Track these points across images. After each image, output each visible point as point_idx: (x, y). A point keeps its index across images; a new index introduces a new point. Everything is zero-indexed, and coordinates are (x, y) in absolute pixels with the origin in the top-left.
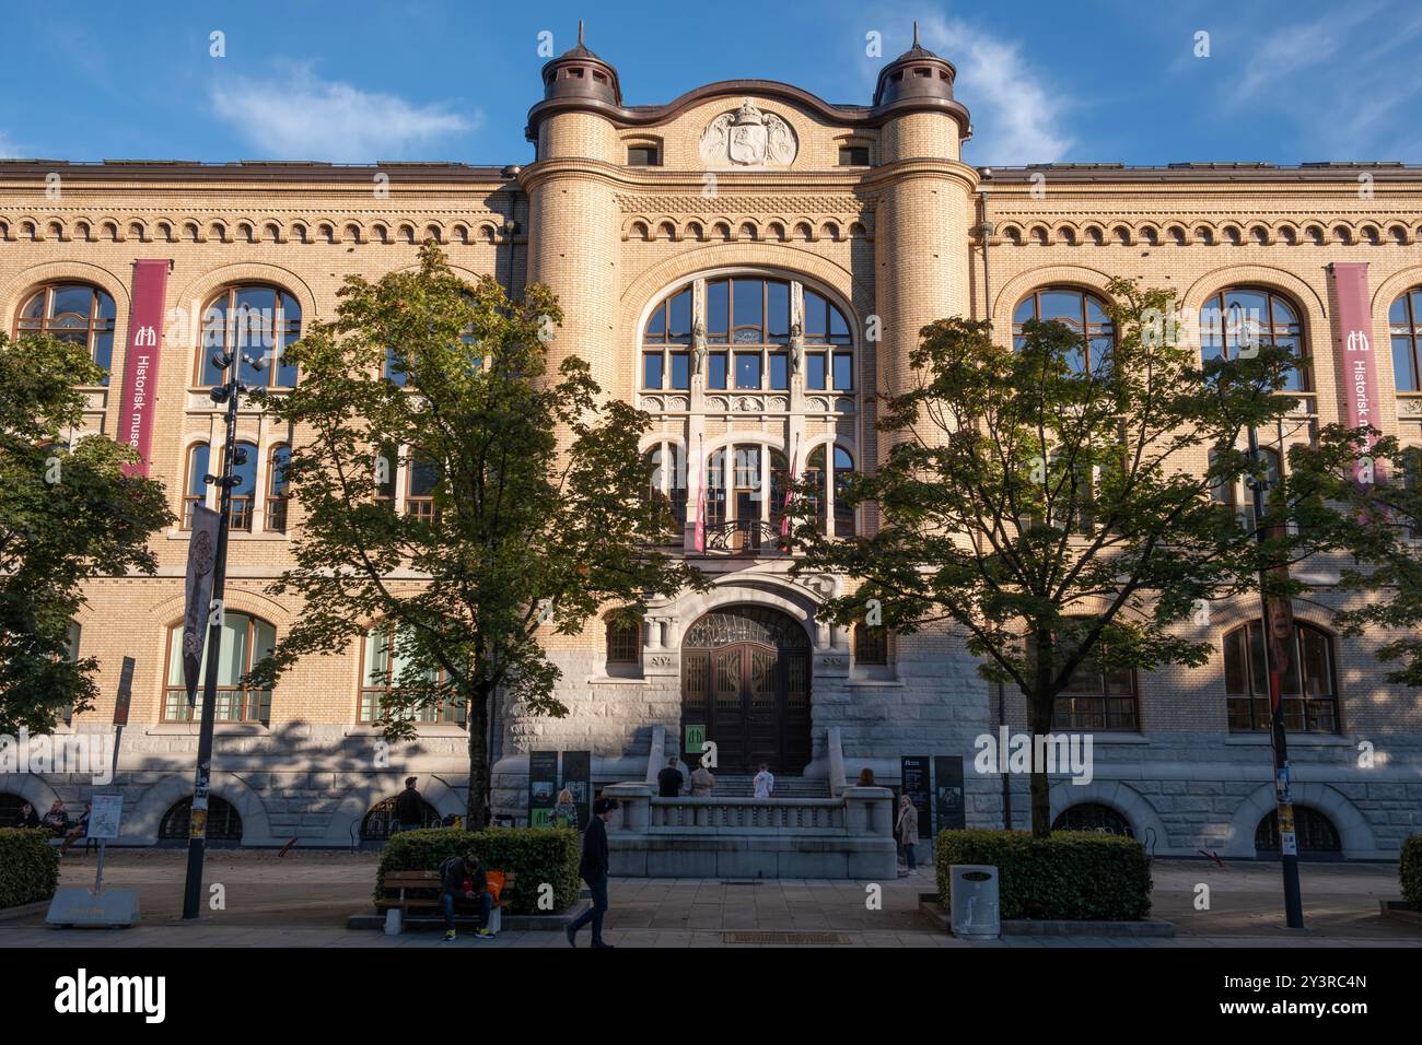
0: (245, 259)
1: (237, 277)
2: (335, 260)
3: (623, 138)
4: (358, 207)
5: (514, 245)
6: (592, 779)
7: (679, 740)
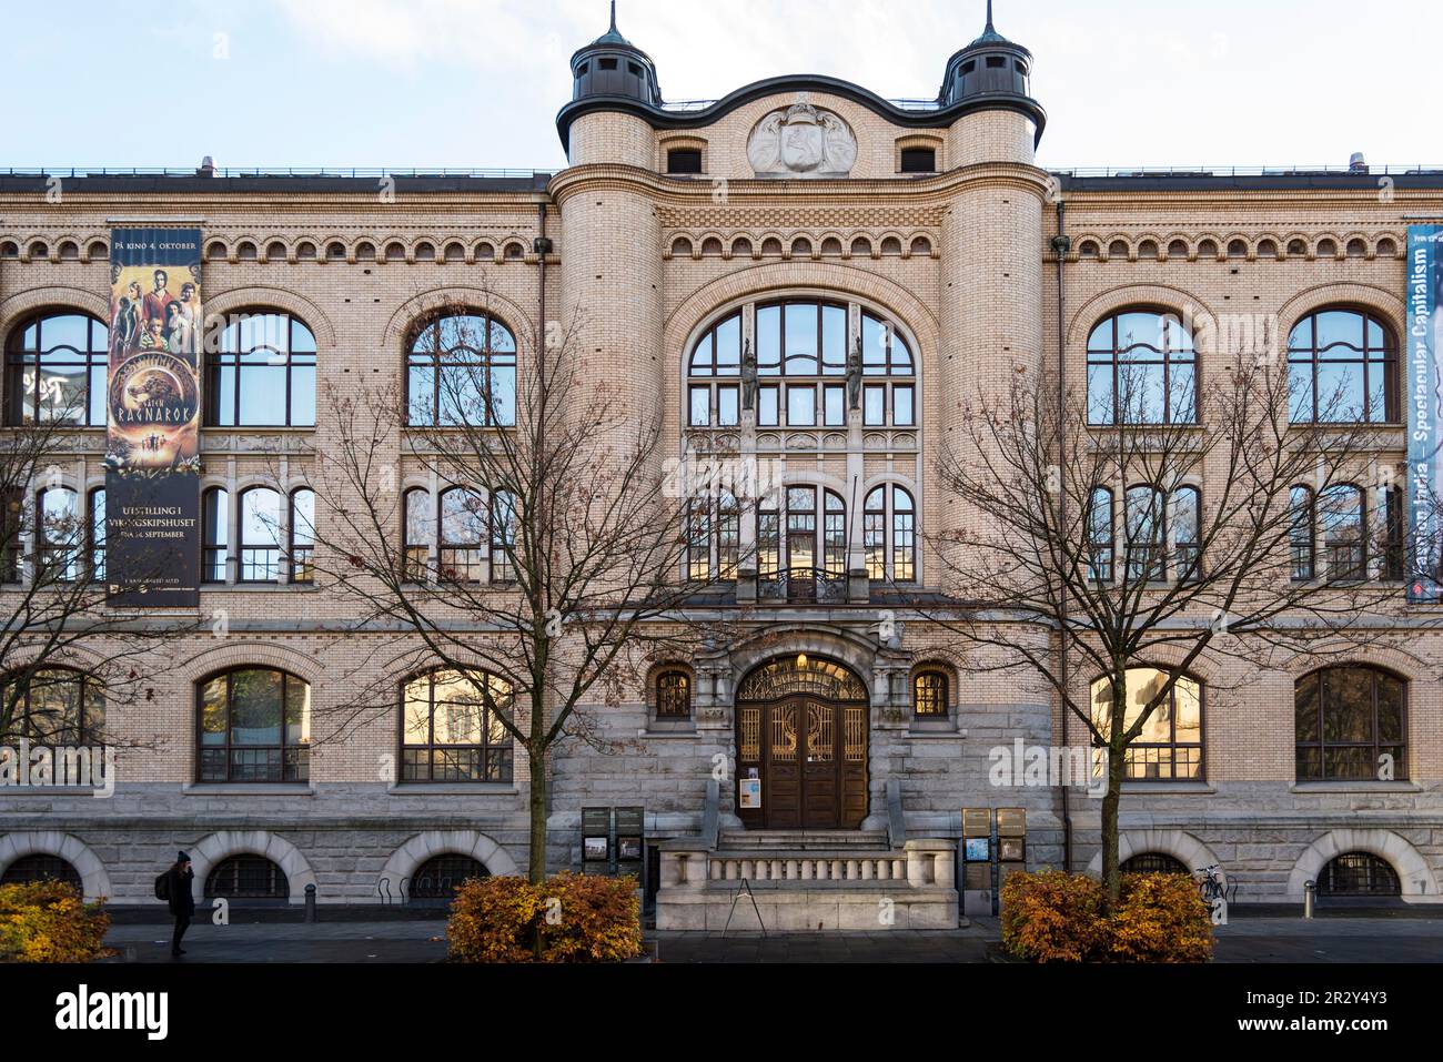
0: (251, 283)
1: (244, 303)
2: (350, 283)
3: (662, 142)
4: (371, 223)
5: (546, 264)
6: (646, 835)
7: (732, 794)
